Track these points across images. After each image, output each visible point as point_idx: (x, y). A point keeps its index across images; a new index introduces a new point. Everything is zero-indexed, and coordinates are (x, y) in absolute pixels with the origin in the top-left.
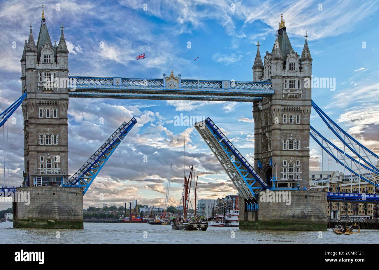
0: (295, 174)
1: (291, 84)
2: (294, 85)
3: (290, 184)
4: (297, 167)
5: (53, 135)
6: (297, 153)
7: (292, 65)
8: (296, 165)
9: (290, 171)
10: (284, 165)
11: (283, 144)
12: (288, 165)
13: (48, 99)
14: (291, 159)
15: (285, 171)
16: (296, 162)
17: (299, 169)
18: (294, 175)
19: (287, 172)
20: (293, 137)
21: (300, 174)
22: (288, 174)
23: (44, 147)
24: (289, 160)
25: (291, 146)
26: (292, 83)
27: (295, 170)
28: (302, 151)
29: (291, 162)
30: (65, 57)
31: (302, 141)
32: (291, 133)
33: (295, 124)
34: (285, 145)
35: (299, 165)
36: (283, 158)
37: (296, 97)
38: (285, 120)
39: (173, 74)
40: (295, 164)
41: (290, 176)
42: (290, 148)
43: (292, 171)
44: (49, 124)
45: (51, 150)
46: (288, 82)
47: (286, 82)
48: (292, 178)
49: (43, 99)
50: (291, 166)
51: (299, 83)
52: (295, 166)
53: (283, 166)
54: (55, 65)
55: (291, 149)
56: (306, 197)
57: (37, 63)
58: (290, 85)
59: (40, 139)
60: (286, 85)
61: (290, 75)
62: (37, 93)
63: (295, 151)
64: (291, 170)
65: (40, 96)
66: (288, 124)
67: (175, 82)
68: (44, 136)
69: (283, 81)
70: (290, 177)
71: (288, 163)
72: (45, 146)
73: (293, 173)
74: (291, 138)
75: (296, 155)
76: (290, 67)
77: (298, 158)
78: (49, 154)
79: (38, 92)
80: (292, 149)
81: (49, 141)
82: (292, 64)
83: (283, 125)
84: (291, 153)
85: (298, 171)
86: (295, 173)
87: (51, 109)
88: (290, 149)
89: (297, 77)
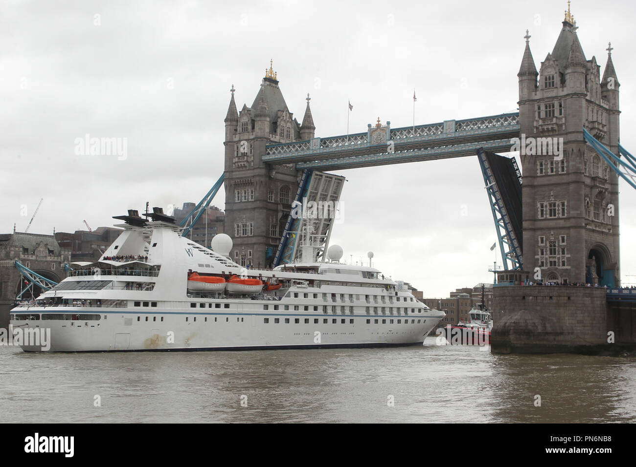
0: (559, 258)
1: (548, 109)
2: (553, 111)
3: (507, 276)
4: (561, 246)
5: (248, 224)
6: (562, 223)
7: (550, 79)
8: (561, 244)
9: (551, 254)
10: (540, 244)
11: (539, 210)
12: (546, 244)
13: (242, 178)
14: (552, 233)
15: (542, 254)
16: (560, 238)
17: (565, 250)
18: (557, 260)
19: (547, 255)
20: (556, 197)
21: (568, 258)
22: (546, 259)
23: (239, 239)
24: (548, 235)
25: (553, 212)
26: (550, 108)
27: (559, 252)
28: (568, 219)
29: (552, 238)
30: (260, 122)
31: (568, 202)
32: (551, 190)
33: (557, 175)
34: (542, 211)
35: (565, 244)
36: (539, 233)
37: (553, 130)
38: (541, 170)
39: (380, 123)
40: (559, 241)
41: (551, 262)
42: (551, 216)
43: (555, 254)
44: (245, 209)
45: (245, 243)
46: (543, 108)
47: (539, 108)
48: (555, 265)
49: (238, 178)
50: (553, 244)
51: (560, 106)
52: (558, 245)
53: (539, 246)
54: (251, 133)
55: (553, 217)
56: (524, 298)
57: (234, 134)
58: (546, 112)
59: (236, 229)
60: (539, 113)
61: (545, 95)
62: (232, 172)
63: (559, 219)
64: (553, 252)
65: (236, 175)
66: (547, 176)
67: (383, 133)
68: (240, 224)
69: (534, 107)
70: (551, 265)
71: (546, 241)
72: (240, 237)
73: (555, 257)
74: (552, 199)
75: (561, 226)
76: (546, 83)
77: (563, 231)
78: (243, 248)
79: (234, 170)
80: (555, 217)
81: (245, 232)
82: (550, 77)
83: (538, 179)
84: (552, 224)
85: (563, 253)
86: (558, 256)
87: (248, 190)
88: (551, 218)
89: (556, 97)
